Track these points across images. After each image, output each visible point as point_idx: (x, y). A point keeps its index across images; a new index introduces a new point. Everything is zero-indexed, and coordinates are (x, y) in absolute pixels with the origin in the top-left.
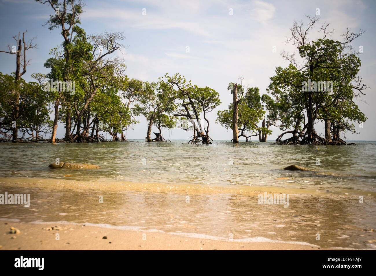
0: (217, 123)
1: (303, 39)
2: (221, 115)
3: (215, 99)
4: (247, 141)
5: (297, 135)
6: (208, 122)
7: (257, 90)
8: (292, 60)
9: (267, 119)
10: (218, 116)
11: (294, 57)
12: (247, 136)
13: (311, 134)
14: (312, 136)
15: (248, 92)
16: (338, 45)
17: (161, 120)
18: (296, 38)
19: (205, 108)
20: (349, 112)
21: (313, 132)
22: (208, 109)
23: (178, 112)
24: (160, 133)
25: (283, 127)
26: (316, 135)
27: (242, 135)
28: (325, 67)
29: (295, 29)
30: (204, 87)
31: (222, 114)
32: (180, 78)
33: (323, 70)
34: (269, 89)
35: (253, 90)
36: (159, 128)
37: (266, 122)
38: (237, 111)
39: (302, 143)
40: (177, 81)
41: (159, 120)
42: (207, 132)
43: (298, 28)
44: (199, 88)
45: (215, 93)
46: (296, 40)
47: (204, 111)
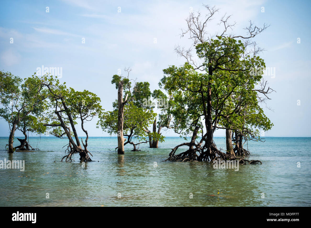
0: (98, 127)
1: (201, 32)
2: (103, 118)
3: (96, 105)
4: (135, 150)
5: (194, 147)
6: (87, 134)
7: (147, 84)
8: (188, 57)
9: (159, 119)
10: (99, 119)
11: (190, 53)
12: (134, 144)
13: (210, 149)
14: (212, 150)
15: (136, 87)
16: (240, 45)
17: (27, 123)
18: (192, 30)
19: (83, 116)
20: (253, 118)
21: (212, 146)
22: (87, 117)
23: (49, 114)
24: (26, 139)
25: (178, 128)
26: (215, 150)
27: (129, 142)
28: (226, 70)
29: (192, 20)
30: (82, 91)
31: (104, 116)
32: (52, 79)
33: (223, 71)
34: (161, 82)
35: (142, 85)
36: (24, 133)
37: (158, 123)
38: (123, 115)
39: (199, 159)
40: (48, 83)
41: (24, 123)
42: (85, 146)
43: (195, 20)
44: (76, 91)
45: (96, 98)
46: (192, 34)
47: (82, 120)
